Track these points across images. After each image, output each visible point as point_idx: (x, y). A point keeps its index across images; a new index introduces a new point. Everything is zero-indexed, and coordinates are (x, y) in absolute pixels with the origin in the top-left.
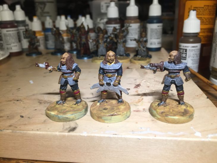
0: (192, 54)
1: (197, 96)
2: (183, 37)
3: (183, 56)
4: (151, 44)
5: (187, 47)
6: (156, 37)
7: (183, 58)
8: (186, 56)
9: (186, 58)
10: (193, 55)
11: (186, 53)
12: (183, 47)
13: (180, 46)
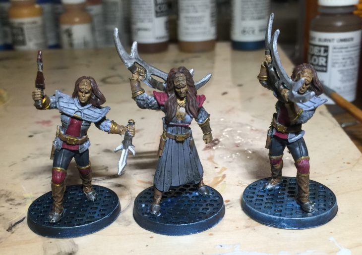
0: (341, 58)
1: (348, 163)
2: (318, 17)
3: (320, 64)
4: (244, 32)
5: (330, 41)
6: (256, 15)
7: (320, 68)
8: (326, 62)
9: (326, 67)
10: (343, 59)
11: (325, 54)
12: (320, 40)
13: (313, 38)
